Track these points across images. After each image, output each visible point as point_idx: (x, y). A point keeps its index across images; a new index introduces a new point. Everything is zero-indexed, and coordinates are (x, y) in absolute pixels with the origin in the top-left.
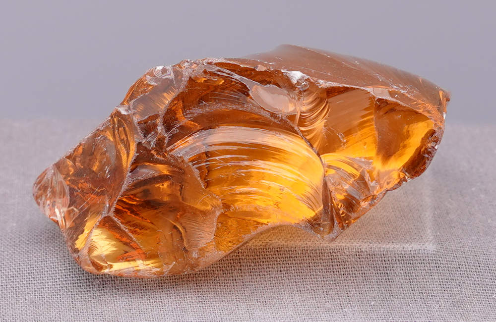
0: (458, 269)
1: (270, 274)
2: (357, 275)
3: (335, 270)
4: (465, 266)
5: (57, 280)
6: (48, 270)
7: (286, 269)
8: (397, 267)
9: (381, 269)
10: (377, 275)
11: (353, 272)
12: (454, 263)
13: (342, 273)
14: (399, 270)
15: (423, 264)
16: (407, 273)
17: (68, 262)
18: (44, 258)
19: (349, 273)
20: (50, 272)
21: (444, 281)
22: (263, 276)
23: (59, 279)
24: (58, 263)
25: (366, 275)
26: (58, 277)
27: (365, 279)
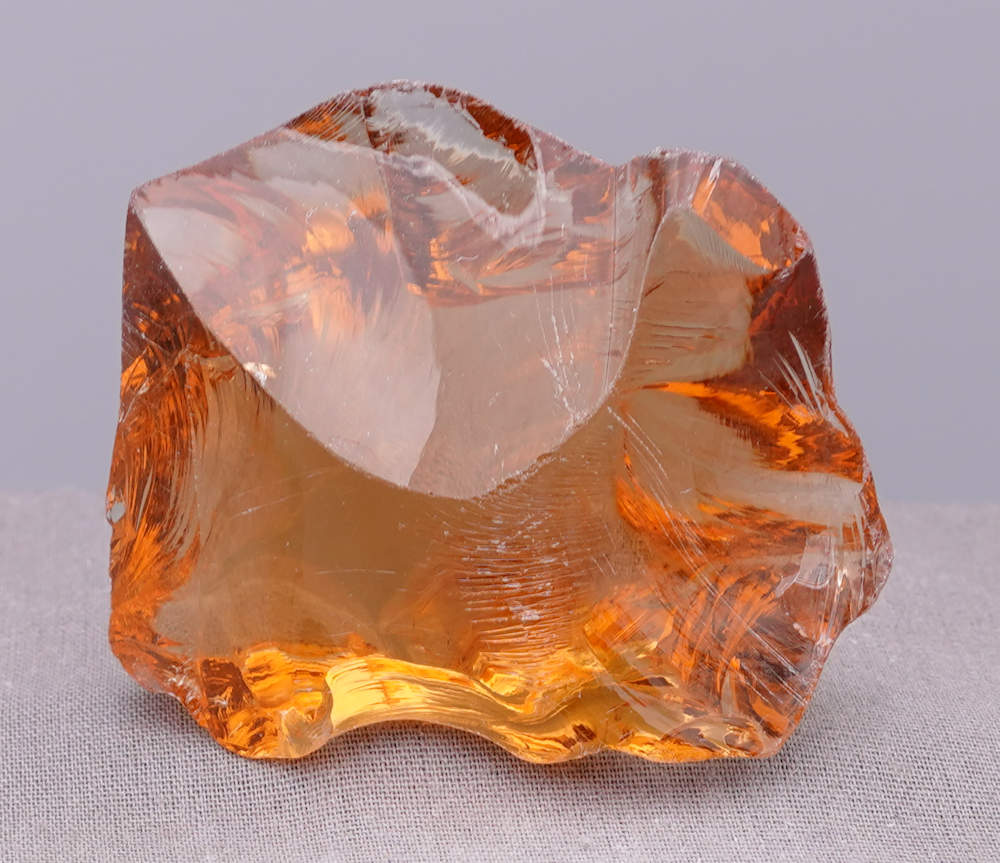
0: (823, 771)
1: (477, 779)
2: (636, 783)
3: (596, 774)
4: (836, 765)
5: (90, 794)
6: (72, 776)
7: (506, 770)
8: (710, 768)
9: (681, 772)
10: (674, 783)
11: (630, 778)
12: (816, 759)
13: (610, 780)
14: (714, 773)
15: (758, 763)
16: (729, 779)
17: (109, 763)
18: (66, 753)
19: (622, 779)
20: (77, 781)
21: (796, 794)
22: (465, 782)
23: (92, 792)
24: (91, 764)
25: (653, 783)
26: (90, 789)
27: (652, 792)
